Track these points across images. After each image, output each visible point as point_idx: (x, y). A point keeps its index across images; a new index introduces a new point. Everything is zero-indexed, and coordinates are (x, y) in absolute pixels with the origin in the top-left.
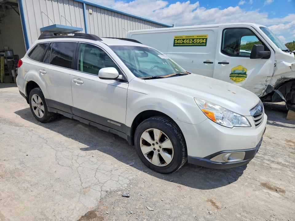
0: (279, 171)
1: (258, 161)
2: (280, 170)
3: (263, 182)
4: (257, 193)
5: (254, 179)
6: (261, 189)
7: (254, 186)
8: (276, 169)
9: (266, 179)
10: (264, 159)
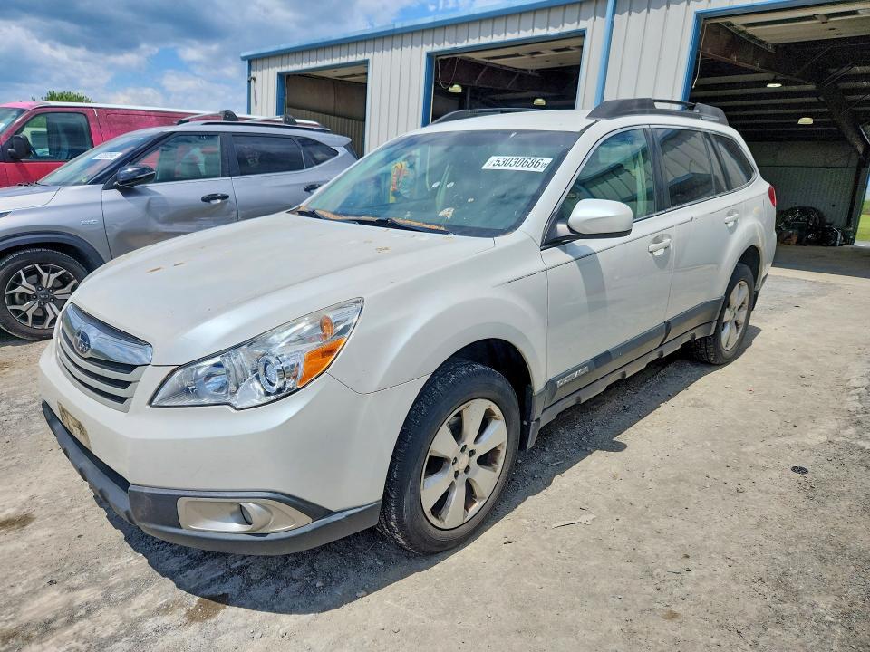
0: (19, 590)
1: (113, 573)
2: (21, 600)
3: (33, 524)
4: (23, 497)
5: (62, 514)
6: (22, 508)
7: (43, 502)
8: (34, 593)
9: (33, 536)
10: (107, 599)
